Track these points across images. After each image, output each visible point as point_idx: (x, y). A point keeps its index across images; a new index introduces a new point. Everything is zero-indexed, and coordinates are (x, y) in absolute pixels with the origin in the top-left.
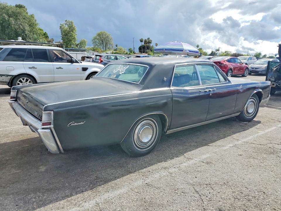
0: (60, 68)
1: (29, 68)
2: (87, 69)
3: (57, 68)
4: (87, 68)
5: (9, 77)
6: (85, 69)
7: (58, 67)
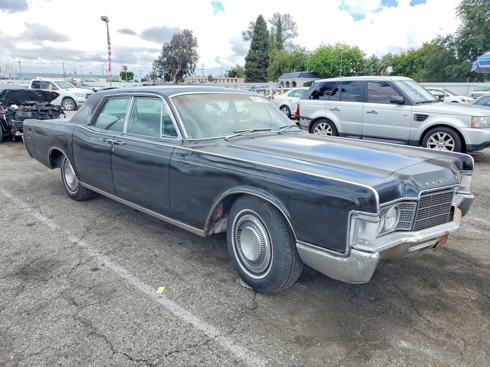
0: (373, 112)
1: (331, 110)
2: (425, 118)
3: (368, 112)
4: (427, 116)
5: (309, 121)
6: (421, 118)
7: (370, 110)
